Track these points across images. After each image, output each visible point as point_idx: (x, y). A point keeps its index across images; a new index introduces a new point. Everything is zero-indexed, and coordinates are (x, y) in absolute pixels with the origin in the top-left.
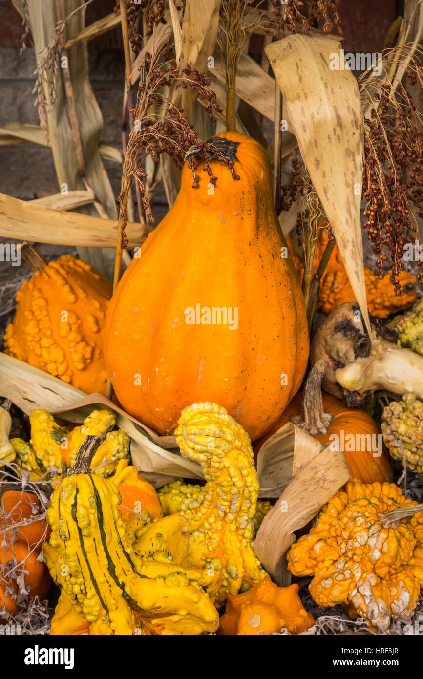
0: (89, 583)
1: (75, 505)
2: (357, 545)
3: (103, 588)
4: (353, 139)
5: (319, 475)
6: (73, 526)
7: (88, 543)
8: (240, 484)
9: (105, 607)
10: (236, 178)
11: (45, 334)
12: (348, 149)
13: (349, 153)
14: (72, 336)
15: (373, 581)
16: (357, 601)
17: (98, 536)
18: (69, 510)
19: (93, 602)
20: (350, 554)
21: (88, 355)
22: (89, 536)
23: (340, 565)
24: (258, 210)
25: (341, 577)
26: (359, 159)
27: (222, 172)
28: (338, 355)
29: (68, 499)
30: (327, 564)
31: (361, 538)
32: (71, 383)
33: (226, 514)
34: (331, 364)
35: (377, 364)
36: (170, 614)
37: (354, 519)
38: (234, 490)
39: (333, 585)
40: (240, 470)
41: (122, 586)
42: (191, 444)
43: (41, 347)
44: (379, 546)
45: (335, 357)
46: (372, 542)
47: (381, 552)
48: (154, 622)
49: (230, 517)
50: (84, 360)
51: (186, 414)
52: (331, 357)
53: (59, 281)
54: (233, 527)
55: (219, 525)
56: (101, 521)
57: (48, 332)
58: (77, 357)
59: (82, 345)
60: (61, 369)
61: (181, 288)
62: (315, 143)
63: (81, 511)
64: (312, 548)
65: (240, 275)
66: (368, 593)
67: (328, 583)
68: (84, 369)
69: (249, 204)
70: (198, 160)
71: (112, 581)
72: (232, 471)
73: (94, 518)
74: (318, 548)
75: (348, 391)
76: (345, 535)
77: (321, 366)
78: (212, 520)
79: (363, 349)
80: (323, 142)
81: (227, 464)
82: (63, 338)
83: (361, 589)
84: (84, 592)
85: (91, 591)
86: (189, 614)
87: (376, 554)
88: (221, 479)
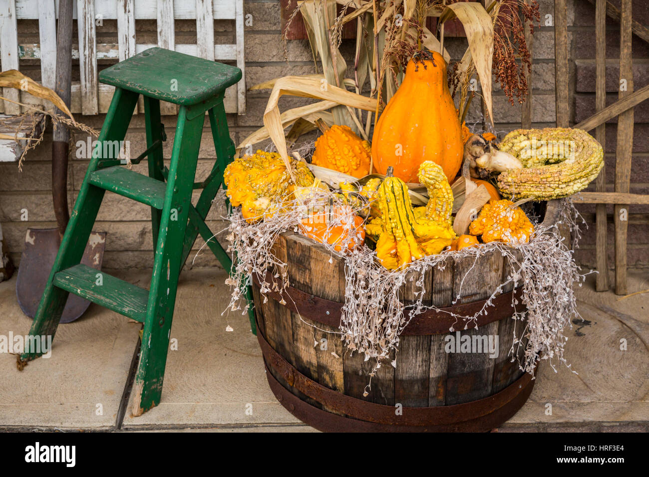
0: (399, 222)
1: (393, 187)
2: (501, 217)
3: (404, 224)
4: (490, 40)
5: (478, 196)
6: (392, 196)
7: (398, 203)
8: (447, 196)
9: (405, 234)
10: (435, 66)
11: (337, 154)
12: (487, 45)
13: (487, 47)
14: (351, 154)
15: (510, 231)
16: (505, 239)
17: (402, 201)
18: (390, 189)
19: (400, 231)
20: (498, 222)
21: (358, 163)
22: (399, 199)
23: (495, 225)
24: (443, 82)
25: (496, 229)
26: (491, 49)
27: (429, 64)
28: (476, 153)
29: (389, 184)
30: (489, 226)
31: (503, 214)
32: (351, 175)
33: (440, 212)
34: (473, 158)
35: (493, 157)
36: (431, 239)
37: (499, 207)
38: (444, 200)
39: (494, 233)
40: (447, 190)
41: (411, 225)
42: (428, 176)
43: (336, 160)
44: (511, 216)
45: (474, 155)
46: (508, 215)
47: (512, 218)
48: (423, 244)
49: (442, 213)
50: (357, 165)
51: (422, 165)
52: (472, 156)
53: (339, 132)
54: (443, 219)
55: (437, 218)
56: (403, 194)
57: (338, 153)
58: (353, 163)
59: (355, 158)
60: (347, 169)
61: (413, 115)
62: (474, 41)
63: (396, 189)
64: (482, 221)
65: (438, 109)
66: (509, 234)
67: (491, 232)
68: (357, 169)
69: (440, 79)
70: (418, 59)
71: (408, 222)
72: (444, 190)
73: (401, 192)
74: (484, 220)
75: (482, 169)
76: (495, 215)
77: (469, 157)
78: (433, 216)
79: (487, 150)
80: (478, 41)
81: (442, 186)
82: (345, 155)
83: (506, 234)
84: (396, 227)
85: (399, 226)
86: (439, 238)
87: (511, 219)
88: (439, 194)
